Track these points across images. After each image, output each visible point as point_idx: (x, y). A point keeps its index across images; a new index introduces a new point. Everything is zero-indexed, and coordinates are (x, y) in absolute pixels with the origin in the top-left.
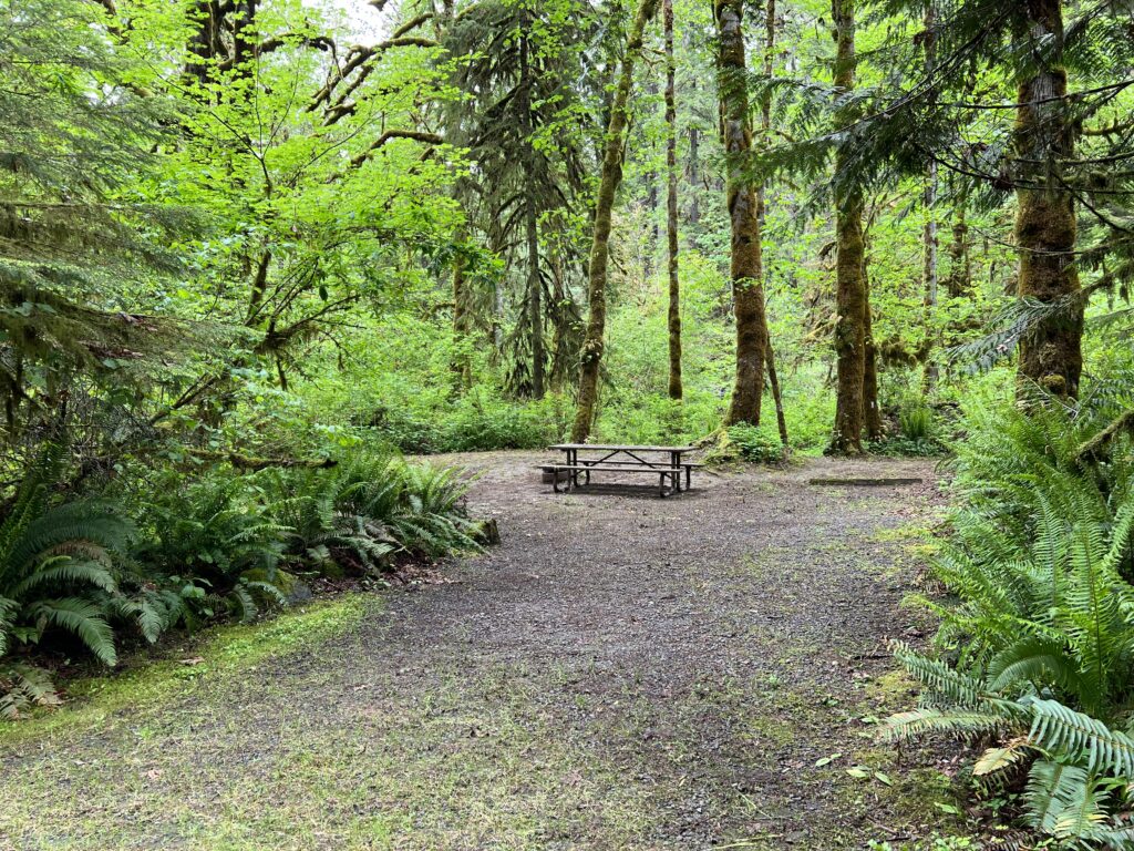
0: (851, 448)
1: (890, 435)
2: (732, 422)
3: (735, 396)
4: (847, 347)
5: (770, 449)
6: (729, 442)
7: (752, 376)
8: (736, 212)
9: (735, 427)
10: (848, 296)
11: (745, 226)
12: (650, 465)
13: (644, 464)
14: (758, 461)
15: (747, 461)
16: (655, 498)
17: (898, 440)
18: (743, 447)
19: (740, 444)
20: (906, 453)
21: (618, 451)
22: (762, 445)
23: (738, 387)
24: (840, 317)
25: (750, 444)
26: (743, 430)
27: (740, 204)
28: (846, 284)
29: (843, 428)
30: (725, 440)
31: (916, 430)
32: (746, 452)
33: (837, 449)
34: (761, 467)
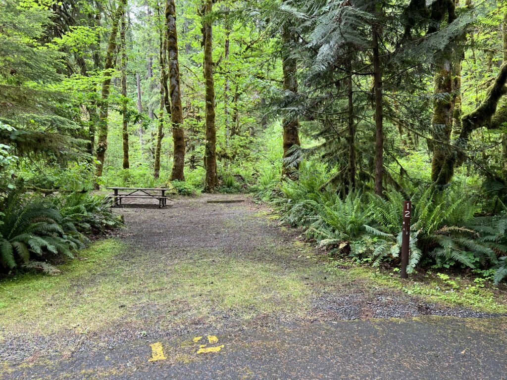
0: (212, 190)
1: (221, 186)
2: (172, 180)
3: (173, 169)
4: (210, 153)
5: (189, 190)
6: (173, 187)
7: (180, 162)
8: (173, 97)
9: (174, 181)
10: (210, 133)
11: (177, 103)
12: (152, 196)
13: (150, 195)
14: (184, 195)
15: (180, 195)
16: (157, 208)
17: (224, 187)
18: (179, 189)
19: (177, 188)
20: (227, 192)
21: (138, 190)
22: (185, 189)
23: (175, 166)
24: (208, 141)
25: (181, 188)
26: (177, 183)
27: (175, 94)
28: (209, 129)
29: (209, 183)
30: (171, 187)
31: (230, 184)
32: (180, 191)
33: (207, 190)
34: (186, 197)
